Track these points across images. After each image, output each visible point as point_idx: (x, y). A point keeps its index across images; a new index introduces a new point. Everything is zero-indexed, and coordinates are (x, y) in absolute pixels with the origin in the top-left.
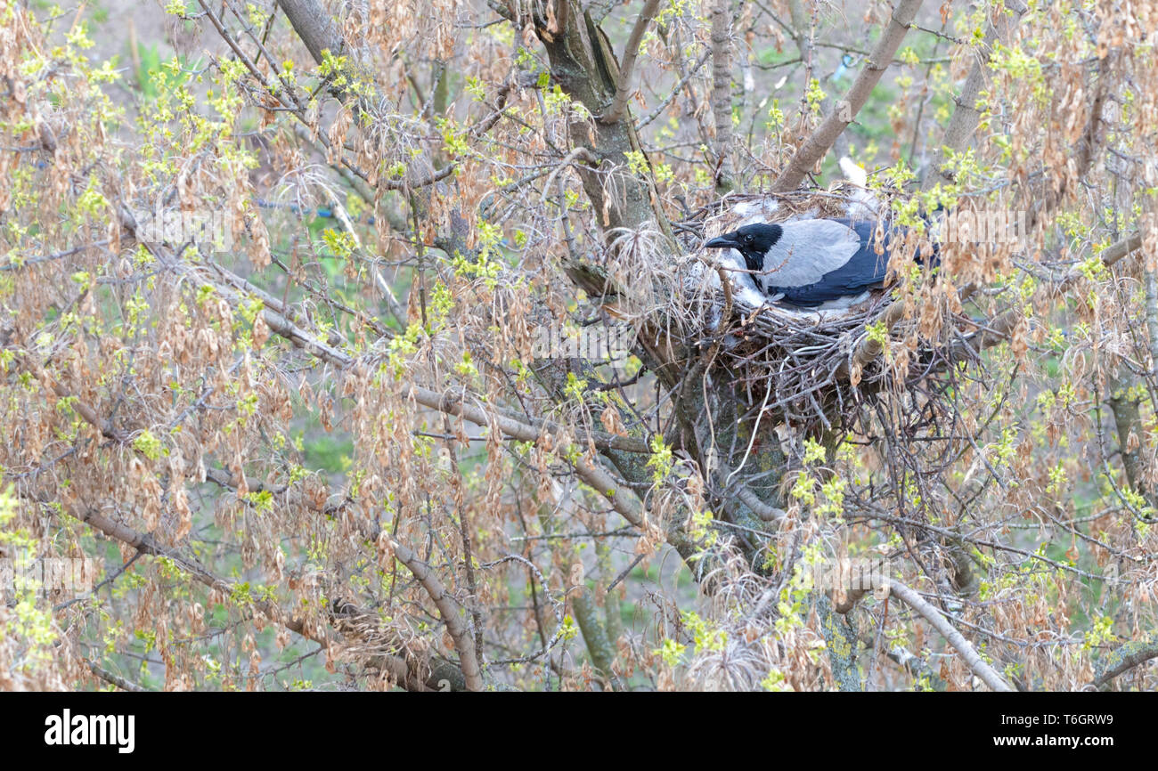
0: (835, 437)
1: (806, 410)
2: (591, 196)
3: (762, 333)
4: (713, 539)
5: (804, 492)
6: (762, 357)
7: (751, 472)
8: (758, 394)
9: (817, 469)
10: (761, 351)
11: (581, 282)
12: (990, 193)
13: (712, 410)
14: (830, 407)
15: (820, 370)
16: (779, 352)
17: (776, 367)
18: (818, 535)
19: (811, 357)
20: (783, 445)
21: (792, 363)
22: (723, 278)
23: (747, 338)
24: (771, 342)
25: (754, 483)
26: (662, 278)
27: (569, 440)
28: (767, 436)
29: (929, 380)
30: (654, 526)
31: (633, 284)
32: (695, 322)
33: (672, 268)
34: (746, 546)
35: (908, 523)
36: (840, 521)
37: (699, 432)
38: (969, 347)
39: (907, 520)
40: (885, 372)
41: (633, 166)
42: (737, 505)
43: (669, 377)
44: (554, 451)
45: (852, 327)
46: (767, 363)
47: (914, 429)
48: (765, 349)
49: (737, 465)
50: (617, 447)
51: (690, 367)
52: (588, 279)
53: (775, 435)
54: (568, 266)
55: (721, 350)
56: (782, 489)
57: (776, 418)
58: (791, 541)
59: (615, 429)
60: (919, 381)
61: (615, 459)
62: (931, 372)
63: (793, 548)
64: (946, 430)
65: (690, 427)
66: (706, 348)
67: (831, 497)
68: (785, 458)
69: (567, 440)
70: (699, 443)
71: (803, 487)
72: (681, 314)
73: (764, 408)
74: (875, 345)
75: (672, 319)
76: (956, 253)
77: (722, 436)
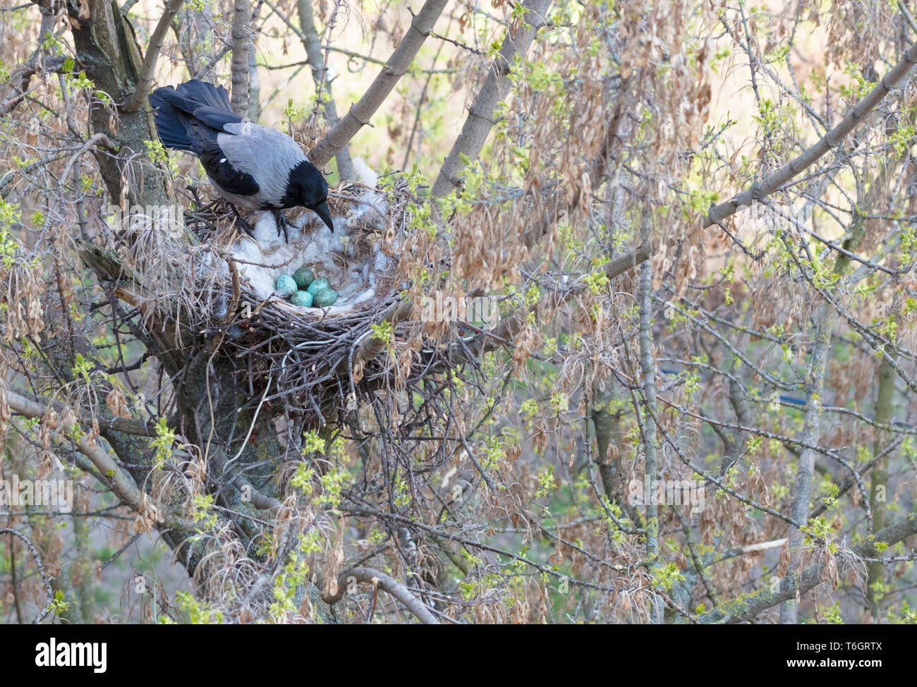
0: (331, 431)
1: (305, 404)
2: (107, 182)
3: (266, 325)
4: (213, 521)
5: (303, 482)
6: (265, 349)
7: (246, 461)
8: (260, 386)
9: (316, 461)
10: (264, 343)
11: (94, 265)
12: (504, 202)
13: (213, 398)
14: (328, 402)
15: (322, 365)
16: (281, 345)
17: (279, 359)
18: (314, 524)
19: (313, 352)
20: (280, 436)
21: (293, 356)
22: (232, 269)
23: (251, 329)
24: (274, 334)
25: (249, 472)
26: (175, 266)
27: (74, 419)
28: (266, 426)
29: (426, 381)
30: (153, 507)
31: (147, 270)
32: (204, 310)
33: (185, 256)
34: (242, 531)
35: (398, 520)
36: (337, 512)
37: (198, 418)
38: (469, 351)
39: (397, 516)
40: (386, 371)
41: (151, 154)
42: (232, 493)
43: (171, 363)
44: (58, 430)
45: (355, 324)
46: (270, 355)
47: (409, 428)
48: (269, 341)
49: (234, 453)
50: (117, 429)
51: (194, 354)
52: (100, 262)
53: (273, 426)
54: (82, 248)
55: (225, 340)
56: (279, 479)
57: (275, 409)
58: (286, 528)
59: (119, 411)
60: (416, 381)
61: (112, 441)
62: (429, 372)
63: (288, 536)
64: (439, 431)
65: (190, 414)
66: (211, 337)
67: (329, 488)
68: (282, 450)
69: (72, 419)
70: (198, 428)
71: (302, 477)
72: (191, 302)
73: (265, 399)
74: (377, 343)
75: (182, 307)
76: (467, 259)
77: (221, 423)
